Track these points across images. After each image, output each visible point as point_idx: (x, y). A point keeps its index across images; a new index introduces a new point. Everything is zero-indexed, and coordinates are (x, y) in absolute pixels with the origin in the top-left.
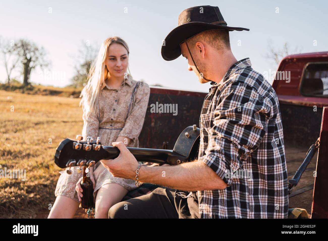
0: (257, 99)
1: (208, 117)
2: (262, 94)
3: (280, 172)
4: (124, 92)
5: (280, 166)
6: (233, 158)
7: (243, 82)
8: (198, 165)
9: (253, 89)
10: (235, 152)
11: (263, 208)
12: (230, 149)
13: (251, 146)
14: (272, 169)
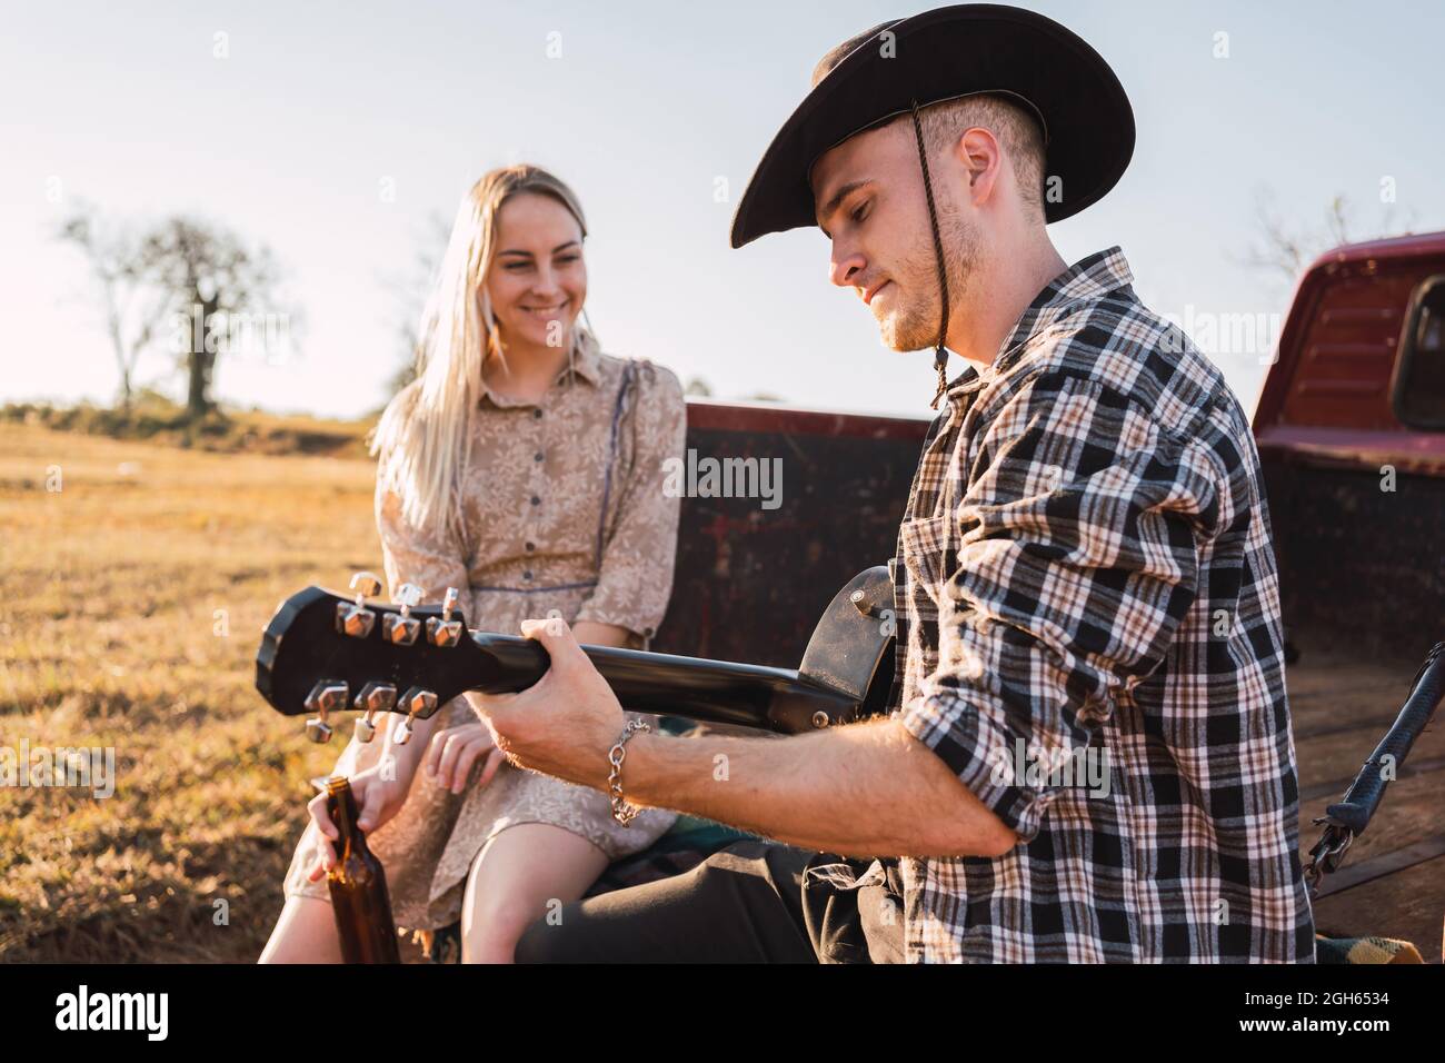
0: (1151, 451)
1: (933, 533)
2: (1174, 426)
3: (1267, 776)
4: (571, 416)
5: (1269, 748)
6: (1043, 714)
7: (1085, 375)
8: (883, 740)
9: (1133, 404)
10: (1052, 686)
11: (1203, 937)
12: (1027, 671)
13: (1127, 658)
14: (1232, 759)
